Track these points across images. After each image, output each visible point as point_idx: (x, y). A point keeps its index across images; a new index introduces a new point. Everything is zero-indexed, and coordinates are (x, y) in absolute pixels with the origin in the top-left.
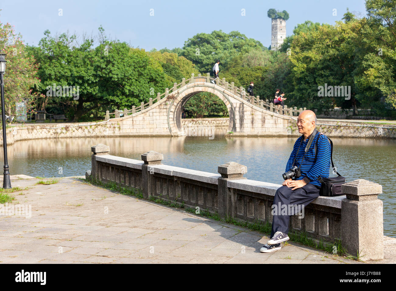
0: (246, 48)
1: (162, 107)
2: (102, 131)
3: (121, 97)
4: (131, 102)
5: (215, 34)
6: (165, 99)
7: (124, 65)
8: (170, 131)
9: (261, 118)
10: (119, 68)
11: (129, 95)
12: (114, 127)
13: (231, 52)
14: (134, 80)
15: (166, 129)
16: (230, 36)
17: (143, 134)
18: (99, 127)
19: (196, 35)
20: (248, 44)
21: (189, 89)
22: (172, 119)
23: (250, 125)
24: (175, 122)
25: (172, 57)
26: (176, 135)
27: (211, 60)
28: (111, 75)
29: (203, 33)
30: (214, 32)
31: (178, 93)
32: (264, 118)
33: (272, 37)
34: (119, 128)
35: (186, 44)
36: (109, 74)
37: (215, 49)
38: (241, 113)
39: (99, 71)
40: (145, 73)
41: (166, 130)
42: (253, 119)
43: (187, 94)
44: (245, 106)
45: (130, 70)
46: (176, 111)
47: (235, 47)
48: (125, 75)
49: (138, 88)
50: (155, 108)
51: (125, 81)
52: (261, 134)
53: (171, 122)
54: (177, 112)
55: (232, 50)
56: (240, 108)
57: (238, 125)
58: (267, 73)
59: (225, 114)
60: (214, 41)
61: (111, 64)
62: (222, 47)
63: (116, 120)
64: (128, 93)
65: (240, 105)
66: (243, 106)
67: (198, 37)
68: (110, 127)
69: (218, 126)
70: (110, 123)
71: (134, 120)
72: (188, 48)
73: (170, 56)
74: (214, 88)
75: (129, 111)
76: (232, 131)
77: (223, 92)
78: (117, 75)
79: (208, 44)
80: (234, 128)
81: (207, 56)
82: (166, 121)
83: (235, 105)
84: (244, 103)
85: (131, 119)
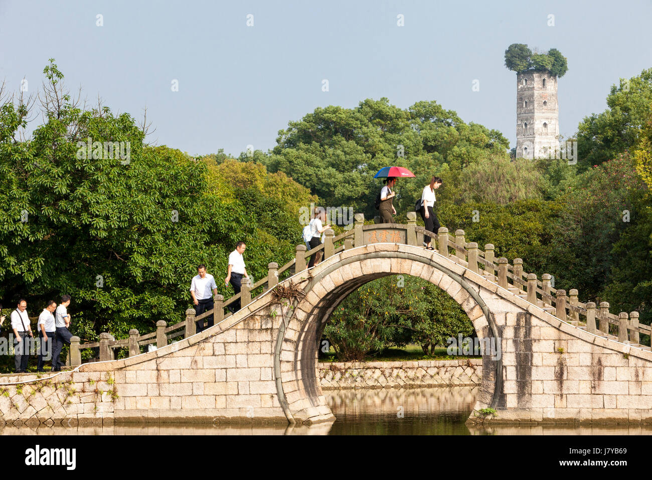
0: (464, 150)
1: (257, 326)
2: (55, 402)
3: (116, 291)
4: (152, 307)
5: (368, 109)
6: (266, 299)
7: (129, 188)
8: (284, 404)
9: (589, 364)
10: (111, 197)
11: (142, 284)
12: (96, 392)
13: (417, 163)
14: (159, 237)
15: (268, 397)
16: (413, 117)
17: (191, 415)
18: (47, 391)
19: (312, 112)
20: (468, 140)
21: (347, 266)
22: (289, 367)
23: (551, 386)
24: (299, 373)
25: (248, 173)
26: (304, 419)
27: (357, 186)
28: (85, 218)
29: (335, 105)
30: (367, 103)
31: (311, 279)
32: (600, 361)
33: (518, 125)
34: (114, 394)
35: (283, 139)
36: (78, 215)
37: (369, 155)
38: (523, 347)
39: (48, 204)
40: (194, 214)
41: (270, 404)
42: (561, 365)
43: (340, 281)
44: (534, 321)
45: (149, 205)
46: (302, 338)
47: (429, 149)
48: (131, 218)
49: (175, 262)
50: (233, 327)
51: (131, 240)
52: (589, 417)
53: (287, 376)
54: (304, 341)
55: (420, 158)
56: (517, 329)
57: (511, 387)
58: (560, 220)
59: (430, 347)
60: (365, 129)
61: (87, 184)
62: (388, 147)
63: (104, 368)
64: (139, 280)
65: (518, 320)
66: (528, 323)
67: (318, 118)
68: (83, 391)
69: (412, 387)
70: (84, 377)
71: (162, 367)
72: (288, 150)
73: (243, 170)
74: (430, 263)
75: (146, 336)
76: (491, 406)
77: (463, 276)
78: (107, 218)
79: (347, 141)
80: (499, 397)
81: (347, 174)
82: (268, 374)
83: (500, 321)
84: (531, 311)
85: (153, 364)
